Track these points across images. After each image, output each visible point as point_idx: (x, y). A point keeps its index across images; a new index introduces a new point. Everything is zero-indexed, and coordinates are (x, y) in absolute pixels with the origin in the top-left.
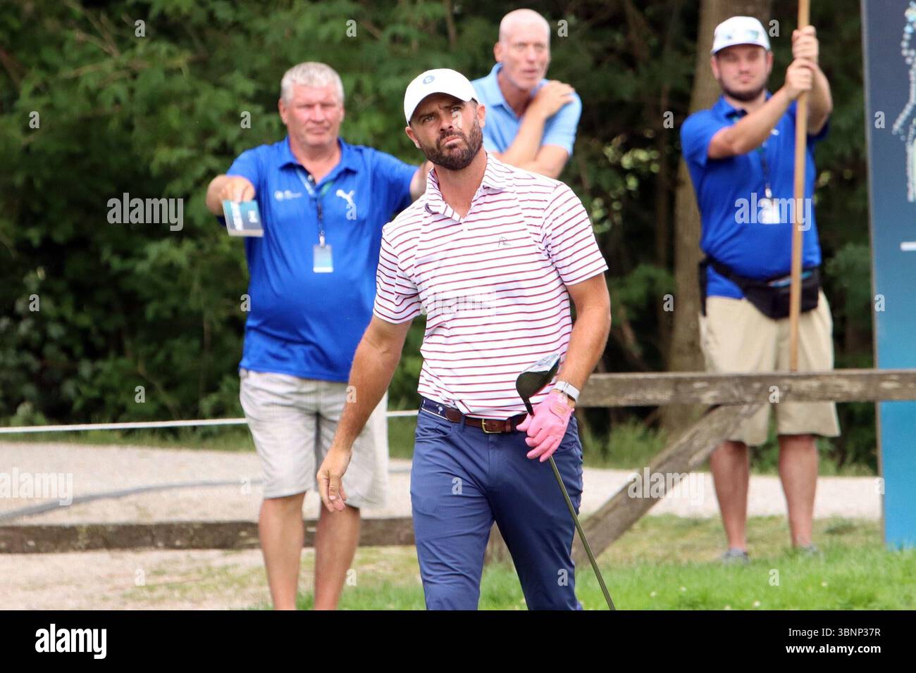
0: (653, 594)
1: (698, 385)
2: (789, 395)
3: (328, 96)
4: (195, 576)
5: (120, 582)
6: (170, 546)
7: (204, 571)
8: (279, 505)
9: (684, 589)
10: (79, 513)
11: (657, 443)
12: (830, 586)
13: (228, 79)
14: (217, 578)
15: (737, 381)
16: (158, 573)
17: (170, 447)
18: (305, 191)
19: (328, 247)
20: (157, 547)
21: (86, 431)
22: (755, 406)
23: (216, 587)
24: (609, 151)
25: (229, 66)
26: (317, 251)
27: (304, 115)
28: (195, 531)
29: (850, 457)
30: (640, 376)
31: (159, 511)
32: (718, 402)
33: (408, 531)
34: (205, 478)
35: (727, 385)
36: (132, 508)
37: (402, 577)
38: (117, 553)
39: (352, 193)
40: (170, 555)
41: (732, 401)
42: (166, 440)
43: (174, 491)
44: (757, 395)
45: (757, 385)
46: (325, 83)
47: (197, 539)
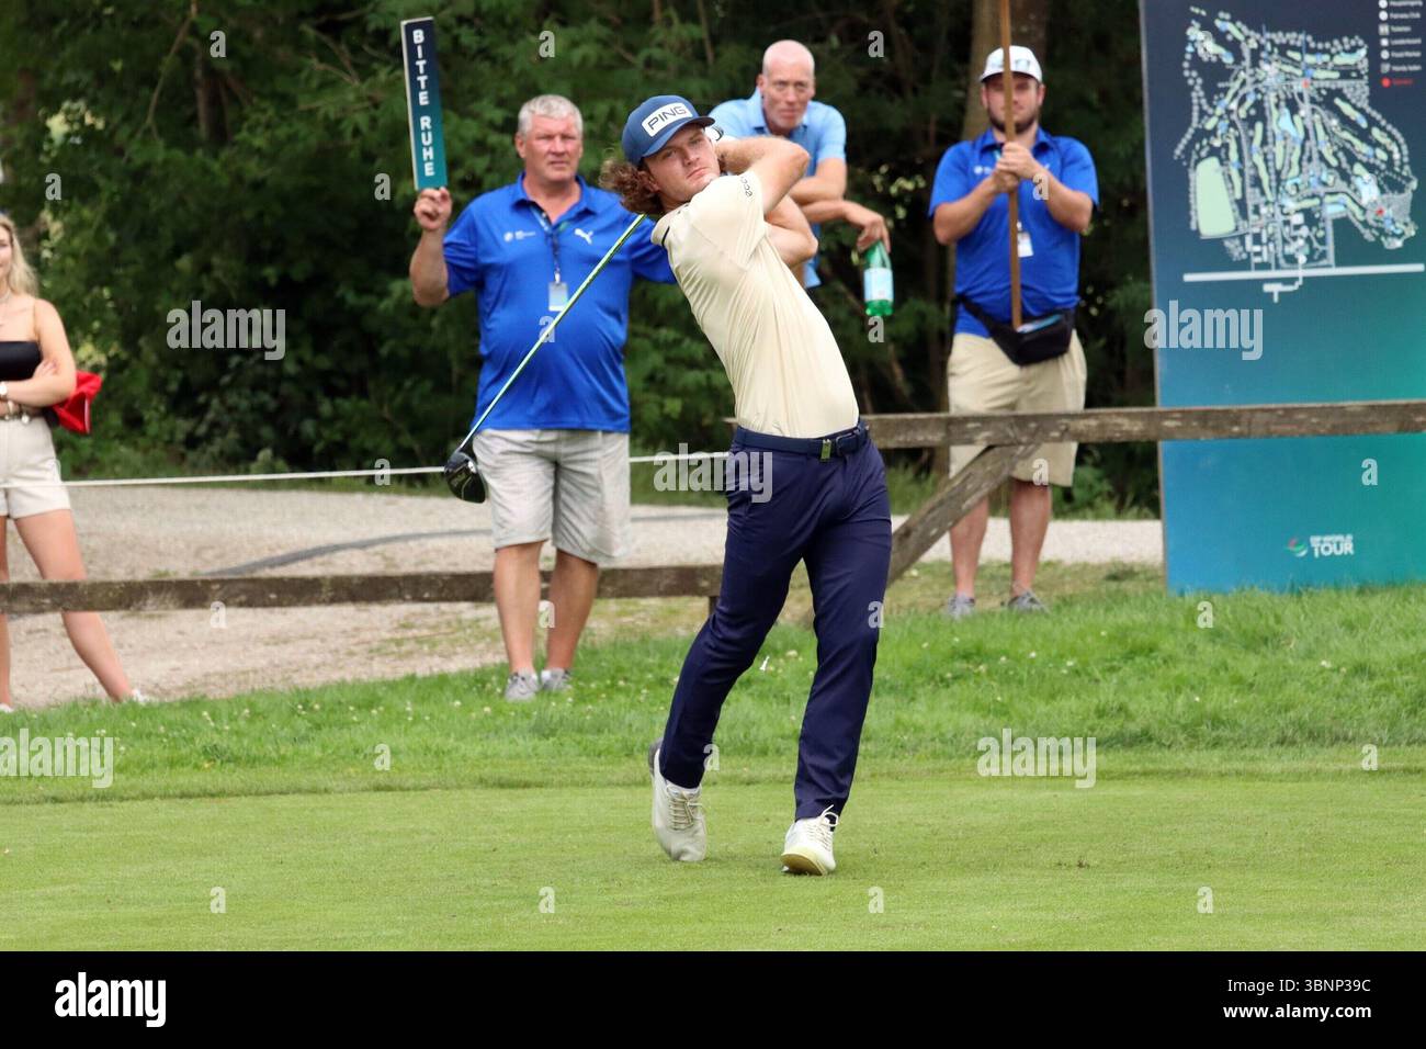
0: (925, 645)
1: (971, 425)
2: (1066, 435)
3: (568, 128)
4: (444, 629)
5: (367, 636)
6: (418, 598)
7: (454, 624)
8: (514, 553)
9: (957, 640)
10: (322, 564)
11: (928, 485)
12: (1109, 635)
13: (475, 107)
14: (469, 631)
15: (1012, 421)
16: (406, 626)
17: (417, 495)
18: (541, 228)
19: (564, 285)
20: (405, 600)
21: (330, 478)
22: (1031, 447)
23: (467, 641)
24: (877, 180)
25: (476, 94)
26: (552, 288)
27: (544, 146)
28: (445, 582)
29: (1129, 499)
30: (910, 416)
31: (408, 561)
32: (991, 443)
33: (667, 581)
34: (454, 526)
35: (1001, 425)
36: (378, 558)
37: (661, 629)
38: (363, 606)
39: (591, 233)
40: (418, 607)
41: (1006, 442)
42: (414, 486)
43: (423, 540)
44: (1033, 435)
45: (1033, 425)
46: (565, 114)
47: (446, 591)
